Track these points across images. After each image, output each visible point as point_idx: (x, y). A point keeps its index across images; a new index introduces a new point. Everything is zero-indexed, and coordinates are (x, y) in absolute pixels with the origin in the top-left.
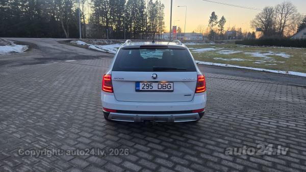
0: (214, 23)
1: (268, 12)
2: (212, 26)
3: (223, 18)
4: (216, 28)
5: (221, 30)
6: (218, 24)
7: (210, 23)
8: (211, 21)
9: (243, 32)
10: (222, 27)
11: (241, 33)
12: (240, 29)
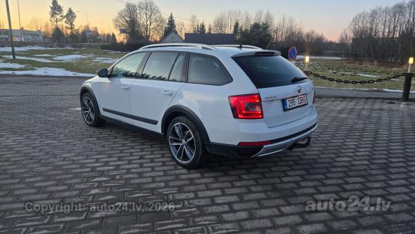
0: (58, 17)
1: (131, 10)
2: (57, 21)
3: (70, 11)
4: (63, 24)
5: (72, 28)
6: (65, 19)
7: (52, 16)
8: (53, 14)
9: (100, 33)
10: (71, 24)
11: (97, 34)
12: (96, 28)
